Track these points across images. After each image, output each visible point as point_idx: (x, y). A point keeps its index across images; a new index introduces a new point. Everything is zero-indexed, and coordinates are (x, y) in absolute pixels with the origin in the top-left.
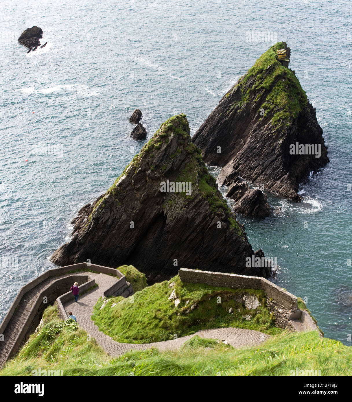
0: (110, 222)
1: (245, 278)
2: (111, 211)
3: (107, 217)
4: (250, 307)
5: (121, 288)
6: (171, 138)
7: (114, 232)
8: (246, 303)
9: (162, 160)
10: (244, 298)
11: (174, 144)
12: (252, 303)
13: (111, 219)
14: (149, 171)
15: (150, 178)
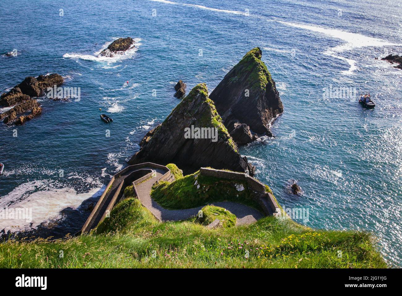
0: (163, 140)
1: (236, 174)
2: (164, 134)
3: (162, 137)
4: (239, 190)
5: (168, 177)
6: (198, 96)
7: (166, 145)
8: (237, 188)
9: (192, 108)
10: (235, 185)
11: (200, 99)
12: (239, 187)
13: (164, 138)
14: (186, 114)
15: (186, 117)
